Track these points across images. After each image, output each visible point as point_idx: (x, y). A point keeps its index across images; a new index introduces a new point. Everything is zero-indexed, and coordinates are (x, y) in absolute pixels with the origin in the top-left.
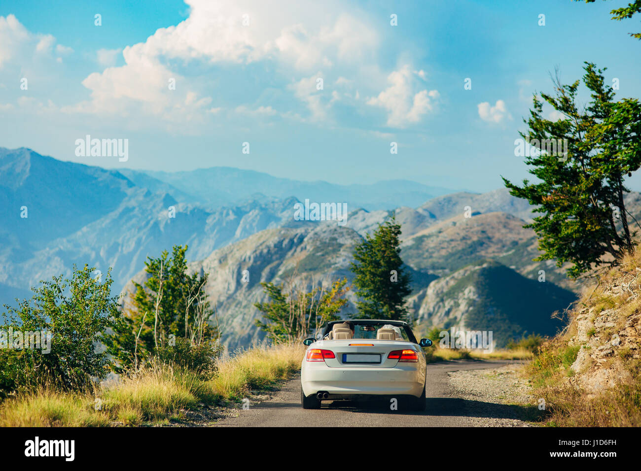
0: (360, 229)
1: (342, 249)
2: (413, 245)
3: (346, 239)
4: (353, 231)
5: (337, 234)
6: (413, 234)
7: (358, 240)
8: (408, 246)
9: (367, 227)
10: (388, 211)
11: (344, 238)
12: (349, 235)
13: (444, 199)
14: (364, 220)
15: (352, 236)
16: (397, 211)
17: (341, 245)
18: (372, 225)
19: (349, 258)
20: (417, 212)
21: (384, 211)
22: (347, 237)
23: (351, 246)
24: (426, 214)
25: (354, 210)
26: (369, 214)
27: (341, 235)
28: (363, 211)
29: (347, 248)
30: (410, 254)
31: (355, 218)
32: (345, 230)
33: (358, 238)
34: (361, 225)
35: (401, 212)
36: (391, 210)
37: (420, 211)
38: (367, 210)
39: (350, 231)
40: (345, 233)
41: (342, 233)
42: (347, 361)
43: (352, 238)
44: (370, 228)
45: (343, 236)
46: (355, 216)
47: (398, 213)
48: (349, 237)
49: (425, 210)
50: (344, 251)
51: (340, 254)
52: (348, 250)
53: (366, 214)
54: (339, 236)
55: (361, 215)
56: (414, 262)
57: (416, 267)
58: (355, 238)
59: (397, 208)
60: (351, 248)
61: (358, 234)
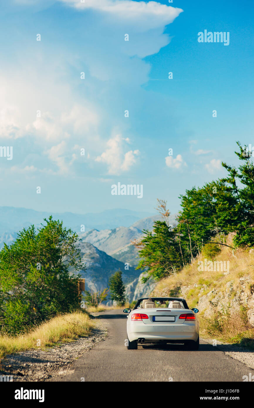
0: (95, 242)
1: (84, 257)
2: (128, 250)
3: (86, 250)
4: (91, 245)
5: (80, 247)
6: (128, 243)
7: (94, 250)
8: (125, 252)
9: (99, 241)
10: (111, 230)
11: (85, 249)
12: (88, 247)
13: (146, 220)
14: (96, 236)
15: (90, 248)
16: (117, 229)
17: (83, 254)
18: (102, 239)
19: (89, 261)
20: (130, 229)
21: (109, 230)
22: (87, 248)
23: (89, 254)
24: (135, 230)
25: (90, 230)
26: (100, 233)
27: (83, 248)
28: (95, 231)
29: (87, 255)
30: (127, 256)
31: (91, 236)
32: (85, 244)
33: (94, 249)
34: (95, 239)
35: (120, 230)
36: (113, 229)
37: (132, 228)
38: (98, 230)
39: (89, 244)
40: (85, 246)
41: (83, 246)
42: (156, 320)
43: (90, 249)
44: (101, 241)
45: (84, 248)
46: (91, 234)
47: (118, 231)
48: (88, 248)
49: (135, 228)
50: (85, 257)
51: (83, 260)
52: (88, 256)
53: (98, 232)
54: (82, 248)
55: (94, 233)
56: (129, 262)
57: (131, 265)
58: (92, 249)
59: (117, 228)
60: (89, 255)
61: (93, 246)
